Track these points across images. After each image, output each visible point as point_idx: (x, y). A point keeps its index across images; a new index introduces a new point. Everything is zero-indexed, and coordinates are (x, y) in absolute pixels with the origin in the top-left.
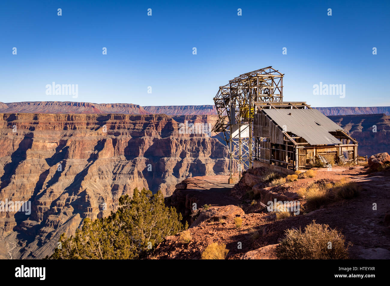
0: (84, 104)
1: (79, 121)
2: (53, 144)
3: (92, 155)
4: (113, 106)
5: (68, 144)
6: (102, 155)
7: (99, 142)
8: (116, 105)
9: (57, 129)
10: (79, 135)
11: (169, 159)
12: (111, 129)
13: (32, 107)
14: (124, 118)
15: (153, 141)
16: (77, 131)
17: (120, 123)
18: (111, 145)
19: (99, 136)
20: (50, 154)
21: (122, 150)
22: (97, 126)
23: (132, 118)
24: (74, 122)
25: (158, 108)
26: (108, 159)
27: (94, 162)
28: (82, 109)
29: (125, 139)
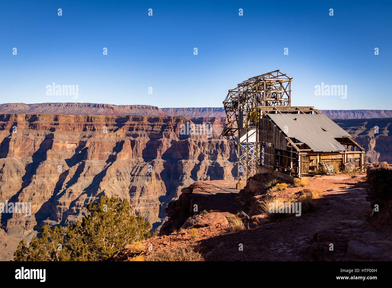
0: (103, 106)
1: (98, 123)
2: (72, 145)
3: (110, 156)
4: (131, 107)
5: (87, 145)
6: (120, 156)
7: (117, 143)
8: (135, 106)
9: (77, 130)
10: (97, 137)
11: (187, 162)
12: (129, 130)
13: (52, 108)
14: (142, 120)
15: (171, 143)
16: (96, 132)
17: (138, 125)
18: (129, 147)
19: (118, 137)
20: (70, 154)
21: (140, 151)
22: (115, 127)
23: (150, 120)
24: (93, 123)
25: (177, 110)
26: (126, 160)
27: (112, 163)
28: (101, 110)
29: (143, 141)
